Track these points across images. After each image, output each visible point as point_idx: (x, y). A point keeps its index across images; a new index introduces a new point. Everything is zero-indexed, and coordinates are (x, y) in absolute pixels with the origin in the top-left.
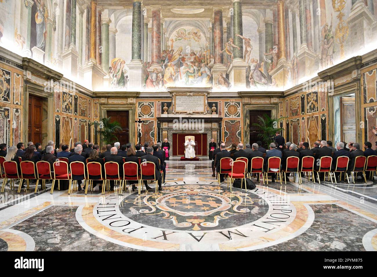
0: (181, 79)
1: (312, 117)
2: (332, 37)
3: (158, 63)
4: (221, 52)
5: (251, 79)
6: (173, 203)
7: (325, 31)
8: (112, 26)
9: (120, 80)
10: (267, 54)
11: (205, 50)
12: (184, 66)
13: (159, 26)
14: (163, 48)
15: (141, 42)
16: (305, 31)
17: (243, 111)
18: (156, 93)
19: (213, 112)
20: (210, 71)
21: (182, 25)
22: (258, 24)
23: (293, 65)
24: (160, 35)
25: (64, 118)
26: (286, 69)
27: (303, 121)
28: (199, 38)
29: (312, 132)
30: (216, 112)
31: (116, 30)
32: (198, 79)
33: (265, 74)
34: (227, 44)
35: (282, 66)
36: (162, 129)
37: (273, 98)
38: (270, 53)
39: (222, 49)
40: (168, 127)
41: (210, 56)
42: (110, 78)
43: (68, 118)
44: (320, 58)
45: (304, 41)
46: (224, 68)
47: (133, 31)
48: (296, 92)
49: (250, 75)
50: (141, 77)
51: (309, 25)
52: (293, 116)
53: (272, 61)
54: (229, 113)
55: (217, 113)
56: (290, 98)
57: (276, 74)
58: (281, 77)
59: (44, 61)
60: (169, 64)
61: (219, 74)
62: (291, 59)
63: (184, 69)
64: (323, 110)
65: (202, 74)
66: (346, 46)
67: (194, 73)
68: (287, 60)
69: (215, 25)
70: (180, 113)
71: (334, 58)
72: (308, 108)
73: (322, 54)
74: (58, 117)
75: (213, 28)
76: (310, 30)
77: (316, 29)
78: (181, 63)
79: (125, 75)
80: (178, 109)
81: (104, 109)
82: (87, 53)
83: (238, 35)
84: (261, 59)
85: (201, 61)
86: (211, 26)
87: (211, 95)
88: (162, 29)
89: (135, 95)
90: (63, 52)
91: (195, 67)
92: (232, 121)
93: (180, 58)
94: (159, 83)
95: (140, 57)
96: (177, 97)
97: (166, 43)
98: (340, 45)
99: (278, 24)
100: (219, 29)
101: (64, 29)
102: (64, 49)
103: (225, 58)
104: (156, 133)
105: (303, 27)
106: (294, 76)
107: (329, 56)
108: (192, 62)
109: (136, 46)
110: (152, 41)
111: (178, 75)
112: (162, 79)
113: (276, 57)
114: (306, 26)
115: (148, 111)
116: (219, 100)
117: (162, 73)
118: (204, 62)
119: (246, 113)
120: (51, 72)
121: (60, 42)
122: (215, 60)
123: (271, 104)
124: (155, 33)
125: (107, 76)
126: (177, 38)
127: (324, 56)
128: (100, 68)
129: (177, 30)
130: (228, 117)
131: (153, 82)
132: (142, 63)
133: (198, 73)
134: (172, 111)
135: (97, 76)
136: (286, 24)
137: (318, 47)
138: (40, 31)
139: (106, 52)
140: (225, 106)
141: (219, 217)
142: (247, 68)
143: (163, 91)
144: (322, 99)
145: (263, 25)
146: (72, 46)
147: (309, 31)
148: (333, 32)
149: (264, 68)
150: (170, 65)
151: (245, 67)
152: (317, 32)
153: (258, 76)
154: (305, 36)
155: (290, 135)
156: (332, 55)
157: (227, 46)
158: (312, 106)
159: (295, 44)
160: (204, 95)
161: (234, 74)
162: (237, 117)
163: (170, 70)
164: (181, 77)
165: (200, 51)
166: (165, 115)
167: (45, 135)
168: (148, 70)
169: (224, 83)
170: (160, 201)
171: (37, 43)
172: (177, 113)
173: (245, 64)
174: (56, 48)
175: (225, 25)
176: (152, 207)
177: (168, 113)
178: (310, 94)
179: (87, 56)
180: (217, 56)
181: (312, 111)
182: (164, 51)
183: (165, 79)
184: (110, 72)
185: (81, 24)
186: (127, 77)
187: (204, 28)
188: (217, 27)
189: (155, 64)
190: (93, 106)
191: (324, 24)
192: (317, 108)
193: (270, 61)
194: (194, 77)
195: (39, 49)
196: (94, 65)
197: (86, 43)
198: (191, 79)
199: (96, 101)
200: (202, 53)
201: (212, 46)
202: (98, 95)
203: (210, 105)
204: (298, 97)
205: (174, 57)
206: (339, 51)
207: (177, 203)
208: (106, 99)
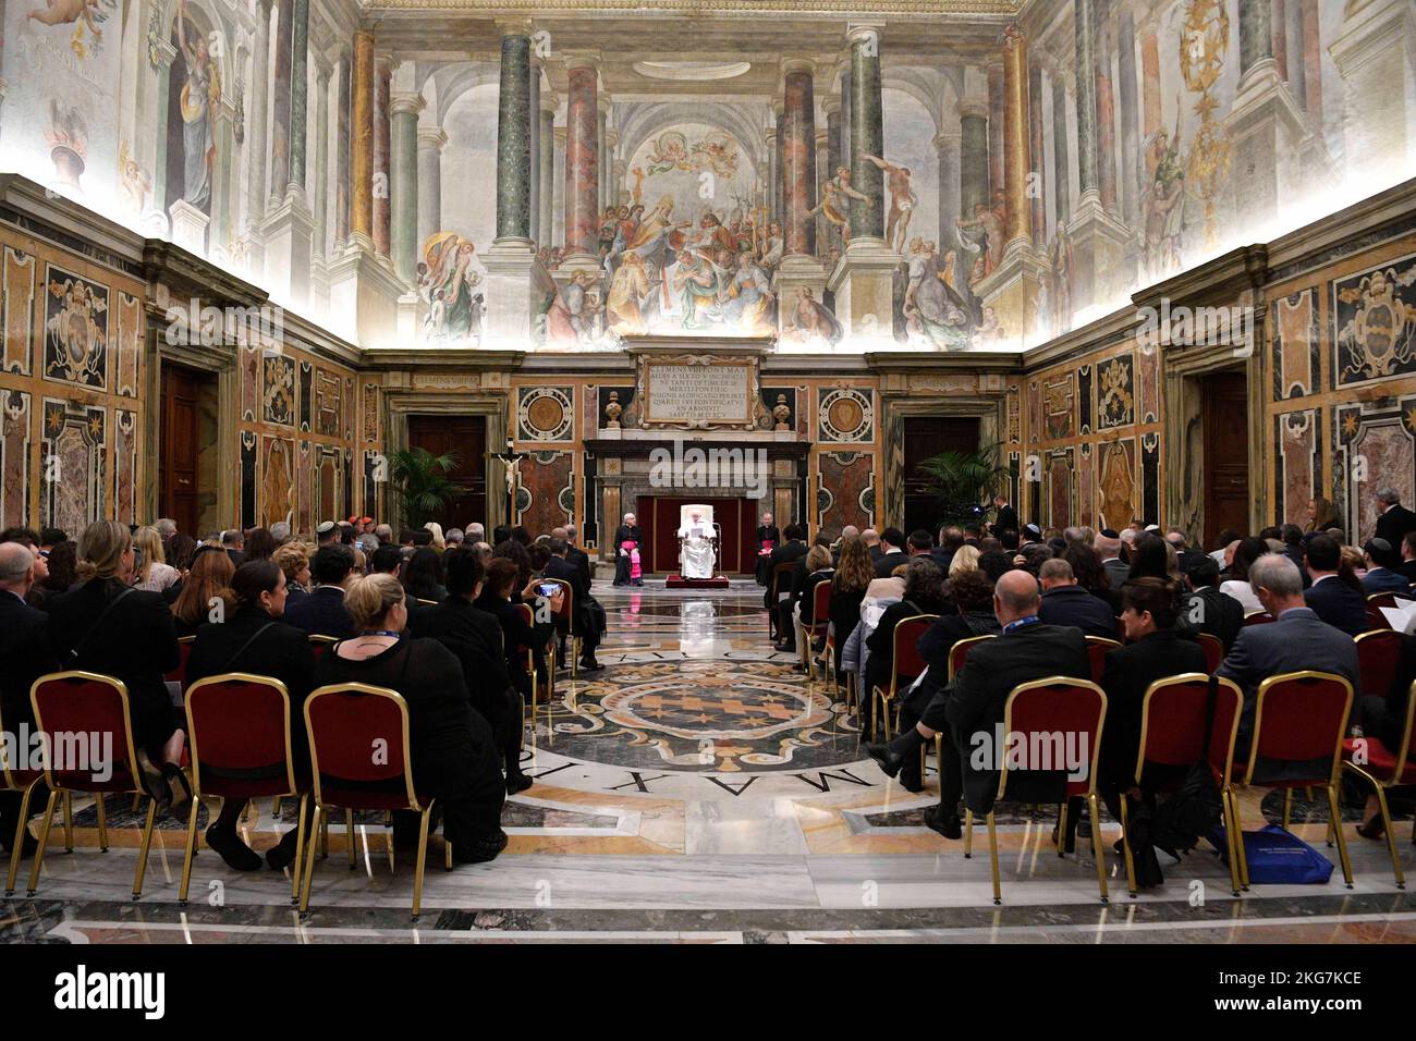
0: (669, 306)
1: (1115, 443)
2: (1180, 176)
3: (587, 250)
4: (807, 214)
5: (910, 308)
6: (655, 710)
7: (1158, 154)
8: (426, 119)
9: (456, 307)
10: (966, 223)
11: (754, 209)
12: (678, 263)
13: (593, 121)
14: (605, 199)
15: (528, 177)
16: (1094, 150)
17: (882, 421)
18: (580, 354)
19: (777, 421)
20: (770, 279)
21: (671, 119)
22: (938, 118)
23: (1056, 261)
24: (595, 154)
25: (267, 441)
26: (1030, 275)
27: (1086, 455)
28: (730, 166)
29: (1115, 493)
30: (790, 421)
31: (443, 133)
32: (726, 307)
33: (959, 293)
34: (829, 186)
35: (1018, 263)
36: (601, 481)
37: (985, 374)
38: (979, 220)
39: (811, 206)
40: (623, 473)
41: (770, 228)
42: (421, 301)
43: (279, 440)
44: (1142, 244)
45: (1090, 184)
46: (817, 270)
47: (501, 138)
48: (1065, 356)
49: (907, 295)
50: (527, 301)
51: (1108, 128)
52: (1054, 437)
53: (985, 248)
54: (835, 426)
55: (792, 428)
56: (1044, 376)
57: (997, 292)
58: (1014, 305)
59: (206, 249)
60: (627, 254)
61: (801, 290)
62: (1049, 242)
63: (678, 272)
64: (1150, 419)
65: (740, 290)
66: (1223, 206)
67: (714, 285)
68: (1034, 243)
69: (788, 120)
70: (665, 427)
71: (1185, 245)
72: (1103, 410)
73: (1149, 231)
74: (249, 436)
75: (781, 131)
76: (1109, 147)
77: (1128, 144)
78: (668, 251)
79: (474, 292)
80: (659, 412)
81: (400, 410)
82: (342, 217)
83: (867, 157)
84: (946, 241)
85: (740, 246)
86: (773, 123)
87: (770, 365)
88: (604, 131)
89: (509, 362)
90: (267, 216)
91: (717, 268)
92: (845, 456)
93: (665, 235)
94: (590, 320)
95: (524, 228)
96: (655, 369)
97: (615, 183)
98: (1204, 203)
99: (1007, 118)
100: (801, 133)
101: (270, 136)
102: (270, 204)
103: (821, 234)
104: (580, 492)
105: (1089, 135)
106: (1056, 302)
107: (1169, 239)
108: (706, 250)
109: (511, 191)
110: (569, 174)
111: (658, 293)
112: (603, 308)
113: (996, 233)
114: (1099, 132)
115: (551, 419)
116: (802, 383)
117: (601, 286)
118: (750, 249)
119: (894, 428)
120: (230, 286)
121: (256, 182)
122: (785, 244)
123: (979, 396)
124: (577, 146)
125: (410, 294)
126: (653, 163)
127: (1155, 239)
128: (386, 266)
129: (657, 136)
130: (831, 439)
131: (572, 316)
132: (532, 251)
133: (726, 288)
134: (638, 418)
135: (375, 294)
136: (1032, 120)
137: (1135, 206)
138: (197, 148)
139: (406, 212)
140: (821, 401)
141: (795, 741)
142: (897, 269)
143: (604, 350)
144: (1145, 383)
145: (952, 121)
146: (293, 193)
147: (1107, 150)
148: (1182, 158)
149: (957, 270)
150: (632, 257)
151: (891, 266)
152: (1132, 152)
153: (933, 299)
154: (1093, 167)
155: (1042, 504)
156: (1179, 235)
157: (829, 196)
158: (1115, 407)
159: (1063, 190)
160: (747, 364)
161: (853, 289)
162: (862, 439)
163: (631, 276)
164: (667, 299)
165: (735, 211)
166: (612, 433)
167: (207, 500)
168: (554, 276)
169: (819, 323)
170: (613, 703)
171: (187, 187)
172: (654, 425)
173: (891, 256)
174: (243, 201)
175: (821, 120)
176: (593, 720)
177: (622, 427)
178: (1109, 363)
179: (341, 226)
180: (792, 229)
181: (1116, 422)
182: (610, 208)
183: (613, 306)
184: (419, 283)
185: (321, 113)
186: (480, 298)
187: (748, 130)
188: (794, 129)
189: (576, 254)
190: (361, 400)
191: (1156, 130)
192: (1132, 411)
193: (977, 248)
194: (714, 303)
195: (190, 207)
196: (363, 254)
197: (339, 181)
198: (701, 307)
199: (373, 381)
200: (742, 216)
201: (777, 194)
202: (376, 361)
203: (768, 398)
204: (1071, 372)
205: (646, 229)
206: (1200, 224)
207: (665, 708)
208: (407, 375)
